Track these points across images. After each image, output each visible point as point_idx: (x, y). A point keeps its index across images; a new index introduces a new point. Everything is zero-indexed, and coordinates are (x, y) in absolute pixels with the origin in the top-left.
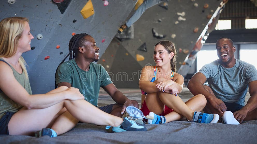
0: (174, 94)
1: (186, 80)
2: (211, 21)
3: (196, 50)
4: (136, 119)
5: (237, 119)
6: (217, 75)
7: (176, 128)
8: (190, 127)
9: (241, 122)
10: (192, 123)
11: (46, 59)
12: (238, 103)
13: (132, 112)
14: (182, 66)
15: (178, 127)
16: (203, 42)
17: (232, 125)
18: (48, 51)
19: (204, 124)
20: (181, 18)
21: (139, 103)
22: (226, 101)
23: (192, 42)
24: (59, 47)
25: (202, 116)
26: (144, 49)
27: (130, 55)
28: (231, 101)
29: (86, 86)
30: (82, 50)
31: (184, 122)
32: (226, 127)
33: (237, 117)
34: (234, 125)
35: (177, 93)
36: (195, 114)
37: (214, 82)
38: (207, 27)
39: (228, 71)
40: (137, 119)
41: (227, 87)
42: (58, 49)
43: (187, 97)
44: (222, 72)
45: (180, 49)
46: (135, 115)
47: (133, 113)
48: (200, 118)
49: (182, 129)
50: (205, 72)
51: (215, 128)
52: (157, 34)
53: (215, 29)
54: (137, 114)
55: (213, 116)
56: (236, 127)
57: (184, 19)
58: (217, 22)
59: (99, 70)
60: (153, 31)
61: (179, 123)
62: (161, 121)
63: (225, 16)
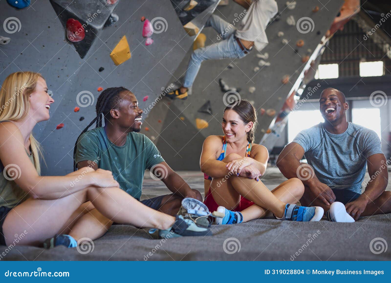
0: (254, 178)
1: (272, 156)
2: (307, 67)
3: (287, 111)
4: (197, 217)
5: (351, 214)
6: (320, 145)
7: (258, 230)
8: (279, 228)
9: (358, 218)
10: (283, 221)
11: (58, 128)
12: (352, 189)
13: (192, 206)
14: (266, 136)
15: (261, 228)
16: (296, 98)
17: (344, 223)
18: (62, 116)
19: (301, 222)
20: (262, 63)
21: (201, 194)
22: (334, 186)
23: (280, 98)
24: (77, 110)
25: (297, 211)
26: (208, 111)
27: (186, 120)
28: (342, 187)
29: (119, 168)
30: (116, 113)
31: (270, 220)
32: (334, 226)
33: (350, 210)
34: (347, 223)
35: (258, 176)
36: (287, 208)
37: (317, 156)
38: (302, 75)
39: (336, 138)
40: (199, 217)
41: (336, 163)
42: (76, 113)
43: (274, 182)
44: (328, 140)
45: (263, 110)
46: (196, 212)
47: (193, 209)
48: (294, 215)
49: (267, 231)
50: (303, 141)
51: (318, 228)
52: (227, 87)
53: (314, 79)
54: (199, 209)
55: (314, 210)
56: (349, 226)
57: (268, 64)
58: (318, 68)
59: (140, 144)
60: (220, 83)
61: (263, 222)
62: (235, 220)
63: (329, 59)
